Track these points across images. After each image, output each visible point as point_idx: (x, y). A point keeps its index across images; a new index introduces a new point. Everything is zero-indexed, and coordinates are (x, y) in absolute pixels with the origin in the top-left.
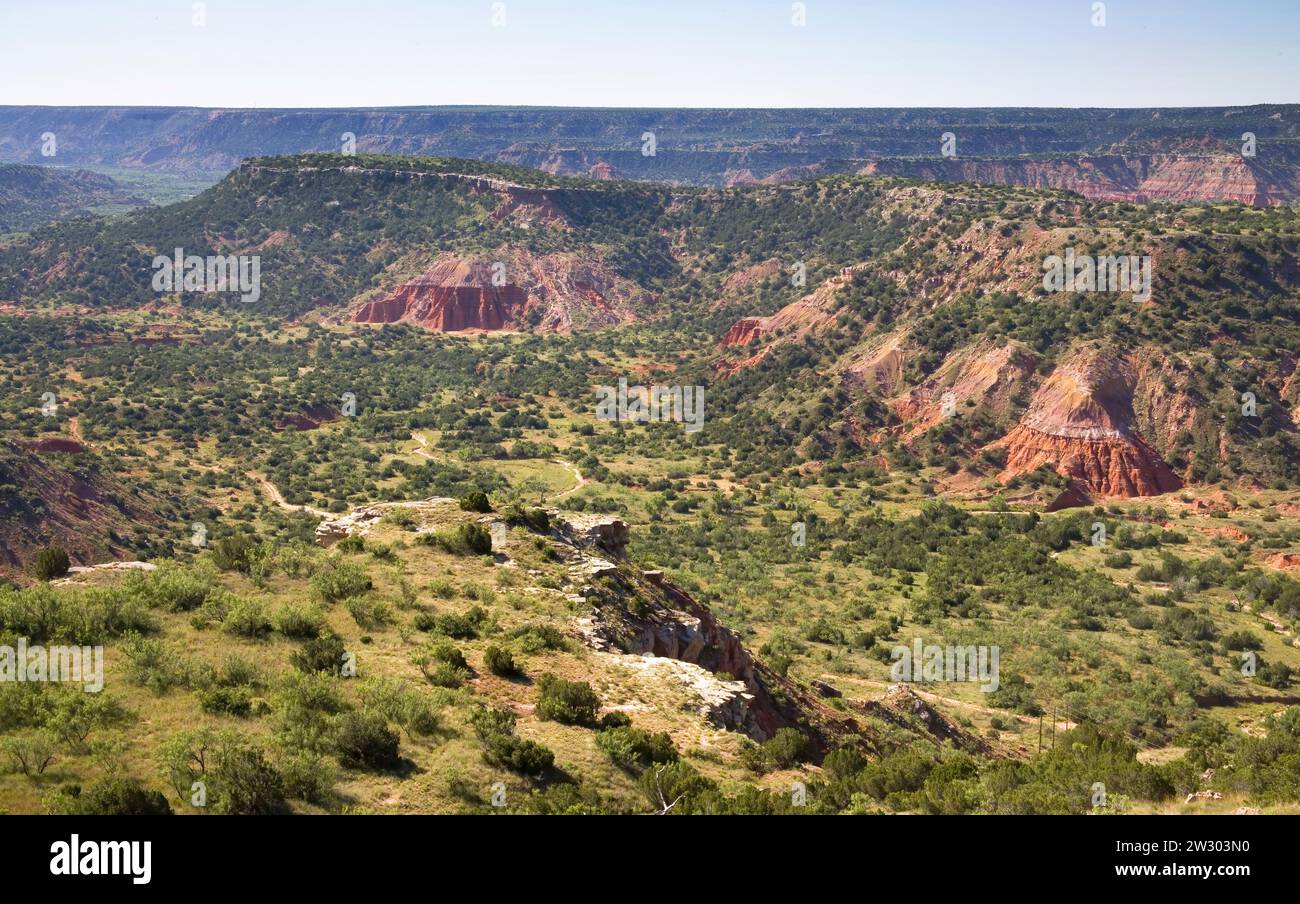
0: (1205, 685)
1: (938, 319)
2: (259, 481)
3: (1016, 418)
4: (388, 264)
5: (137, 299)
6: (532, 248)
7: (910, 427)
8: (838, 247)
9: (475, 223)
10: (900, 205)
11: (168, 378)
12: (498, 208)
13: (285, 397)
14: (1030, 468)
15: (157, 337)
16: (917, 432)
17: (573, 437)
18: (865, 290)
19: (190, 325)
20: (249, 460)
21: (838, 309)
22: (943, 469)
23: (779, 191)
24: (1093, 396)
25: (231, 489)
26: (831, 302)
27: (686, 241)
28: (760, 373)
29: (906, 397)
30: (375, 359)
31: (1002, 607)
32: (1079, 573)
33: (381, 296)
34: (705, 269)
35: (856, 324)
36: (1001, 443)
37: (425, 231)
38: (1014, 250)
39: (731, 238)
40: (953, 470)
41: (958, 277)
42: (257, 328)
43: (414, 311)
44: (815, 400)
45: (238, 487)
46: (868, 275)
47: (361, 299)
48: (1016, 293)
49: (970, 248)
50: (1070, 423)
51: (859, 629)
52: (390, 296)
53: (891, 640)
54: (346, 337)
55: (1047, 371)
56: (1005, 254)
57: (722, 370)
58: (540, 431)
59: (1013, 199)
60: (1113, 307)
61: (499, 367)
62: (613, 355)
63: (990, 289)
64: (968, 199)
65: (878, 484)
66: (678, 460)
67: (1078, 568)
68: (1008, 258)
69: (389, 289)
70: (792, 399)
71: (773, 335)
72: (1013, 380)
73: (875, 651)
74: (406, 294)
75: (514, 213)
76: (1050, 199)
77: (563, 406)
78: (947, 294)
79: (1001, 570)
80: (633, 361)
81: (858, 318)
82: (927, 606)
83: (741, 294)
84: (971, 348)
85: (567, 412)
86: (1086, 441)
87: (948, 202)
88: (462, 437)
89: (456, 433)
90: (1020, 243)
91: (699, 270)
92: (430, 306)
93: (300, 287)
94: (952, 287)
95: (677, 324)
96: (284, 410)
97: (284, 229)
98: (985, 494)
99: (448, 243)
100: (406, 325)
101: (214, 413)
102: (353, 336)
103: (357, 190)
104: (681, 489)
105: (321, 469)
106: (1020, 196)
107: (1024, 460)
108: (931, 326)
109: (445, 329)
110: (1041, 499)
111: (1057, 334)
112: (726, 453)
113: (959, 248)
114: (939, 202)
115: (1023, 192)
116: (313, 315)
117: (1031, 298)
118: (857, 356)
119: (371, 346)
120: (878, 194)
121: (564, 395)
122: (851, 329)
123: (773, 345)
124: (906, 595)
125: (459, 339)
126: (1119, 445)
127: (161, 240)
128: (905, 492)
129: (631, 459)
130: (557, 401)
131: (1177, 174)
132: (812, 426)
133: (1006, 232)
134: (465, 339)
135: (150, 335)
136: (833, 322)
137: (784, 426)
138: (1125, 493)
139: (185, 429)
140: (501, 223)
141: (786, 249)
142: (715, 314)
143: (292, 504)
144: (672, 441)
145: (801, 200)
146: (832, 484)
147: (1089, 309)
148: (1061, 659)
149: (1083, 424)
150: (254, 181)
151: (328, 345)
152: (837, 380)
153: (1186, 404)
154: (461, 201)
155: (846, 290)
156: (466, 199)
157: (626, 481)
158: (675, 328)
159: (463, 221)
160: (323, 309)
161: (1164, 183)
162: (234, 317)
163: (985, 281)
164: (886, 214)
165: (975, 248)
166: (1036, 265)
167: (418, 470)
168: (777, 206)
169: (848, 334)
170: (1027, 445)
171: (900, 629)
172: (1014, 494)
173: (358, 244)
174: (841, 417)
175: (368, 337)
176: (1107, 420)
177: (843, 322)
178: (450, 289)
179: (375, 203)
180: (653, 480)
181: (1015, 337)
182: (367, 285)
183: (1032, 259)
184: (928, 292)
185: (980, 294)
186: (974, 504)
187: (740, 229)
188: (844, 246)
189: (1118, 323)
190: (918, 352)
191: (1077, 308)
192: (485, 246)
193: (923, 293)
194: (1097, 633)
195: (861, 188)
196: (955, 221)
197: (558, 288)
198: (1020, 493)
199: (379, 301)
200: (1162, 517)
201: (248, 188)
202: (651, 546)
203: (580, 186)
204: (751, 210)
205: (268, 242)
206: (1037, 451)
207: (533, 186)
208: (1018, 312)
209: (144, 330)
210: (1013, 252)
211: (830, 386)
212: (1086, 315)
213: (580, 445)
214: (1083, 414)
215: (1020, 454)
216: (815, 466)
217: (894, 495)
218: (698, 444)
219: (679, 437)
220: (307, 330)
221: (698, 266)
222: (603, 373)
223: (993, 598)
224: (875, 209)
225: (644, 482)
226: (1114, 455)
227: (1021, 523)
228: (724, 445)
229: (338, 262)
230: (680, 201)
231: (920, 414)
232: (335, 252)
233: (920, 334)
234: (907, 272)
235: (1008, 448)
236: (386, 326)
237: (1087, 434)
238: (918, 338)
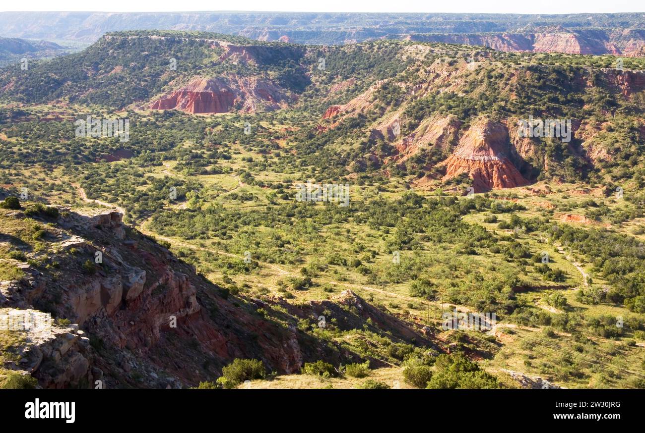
0: (519, 281)
1: (417, 105)
2: (76, 188)
3: (452, 151)
4: (170, 81)
5: (48, 99)
6: (238, 73)
7: (402, 156)
8: (382, 73)
9: (211, 62)
10: (411, 53)
11: (48, 137)
12: (223, 55)
13: (103, 145)
14: (456, 175)
15: (52, 117)
16: (405, 158)
17: (242, 163)
18: (387, 91)
19: (71, 111)
20: (75, 177)
21: (374, 101)
22: (415, 176)
23: (356, 47)
24: (485, 140)
25: (60, 192)
26: (372, 97)
27: (313, 70)
28: (336, 131)
29: (400, 142)
30: (157, 127)
31: (429, 244)
32: (470, 226)
33: (165, 96)
34: (321, 83)
35: (382, 107)
36: (443, 163)
37: (188, 66)
38: (454, 72)
39: (333, 69)
40: (421, 176)
41: (429, 85)
42: (103, 113)
43: (180, 104)
44: (358, 143)
45: (64, 191)
46: (388, 84)
47: (155, 98)
48: (454, 92)
49: (435, 72)
50: (475, 153)
51: (356, 257)
52: (169, 97)
53: (371, 262)
54: (145, 117)
55: (467, 128)
56: (450, 74)
57: (320, 130)
58: (227, 161)
59: (461, 50)
60: (497, 99)
61: (215, 130)
62: (272, 124)
63: (443, 91)
64: (440, 50)
65: (383, 184)
66: (290, 174)
67: (471, 224)
68: (451, 76)
69: (169, 93)
70: (347, 143)
71: (344, 113)
72: (450, 133)
73: (360, 270)
74: (177, 95)
75: (230, 57)
76: (478, 50)
77: (241, 148)
78: (424, 93)
79: (433, 225)
80: (281, 126)
81: (383, 105)
82: (391, 245)
83: (336, 94)
84: (432, 118)
85: (242, 151)
86: (482, 162)
87: (432, 51)
88: (187, 164)
89: (184, 162)
90: (457, 69)
91: (318, 83)
92: (188, 102)
93: (126, 93)
94: (426, 89)
95: (305, 109)
96: (101, 152)
97: (121, 65)
98: (434, 187)
99: (198, 71)
100: (176, 110)
101: (65, 154)
102: (149, 116)
103: (157, 47)
104: (287, 188)
105: (111, 181)
106: (464, 49)
107: (453, 171)
108: (414, 107)
109: (195, 112)
110: (460, 190)
111: (472, 111)
112: (314, 170)
113: (430, 71)
114: (427, 51)
115: (466, 47)
116: (132, 106)
117: (461, 95)
118: (380, 123)
119: (157, 120)
120: (401, 48)
121: (243, 142)
122: (379, 110)
123: (344, 118)
124: (384, 239)
125: (200, 117)
126: (498, 163)
127: (62, 71)
128: (396, 187)
129: (267, 173)
130: (239, 145)
131: (546, 42)
132: (357, 155)
133: (451, 64)
134: (203, 117)
135: (49, 117)
136: (372, 106)
137: (342, 156)
138: (500, 186)
139: (48, 162)
140: (224, 62)
141: (359, 74)
142: (323, 104)
143: (91, 199)
144: (289, 164)
145: (366, 51)
146: (362, 184)
147: (487, 99)
148: (451, 270)
149: (480, 153)
150: (108, 43)
151: (136, 121)
152: (368, 134)
153: (530, 144)
154: (206, 52)
155: (379, 91)
156: (208, 50)
157: (261, 185)
158: (304, 110)
159: (206, 61)
160: (138, 103)
161: (541, 46)
162: (93, 108)
163: (441, 87)
164: (404, 57)
165: (436, 72)
166: (463, 80)
167: (160, 181)
168: (355, 53)
169: (378, 112)
170: (455, 164)
171: (377, 256)
172: (448, 187)
173: (156, 72)
174: (370, 152)
175: (157, 116)
176: (491, 152)
177: (376, 107)
178: (197, 93)
179: (165, 53)
180: (275, 183)
181: (451, 113)
182: (159, 91)
183: (462, 76)
184: (415, 92)
185: (438, 93)
186: (429, 193)
187: (337, 64)
188: (384, 71)
189: (499, 106)
190: (407, 121)
191: (481, 99)
192: (215, 73)
193: (413, 93)
194: (473, 256)
195: (393, 45)
196: (428, 59)
197: (250, 93)
198: (451, 187)
199: (163, 99)
200: (515, 197)
201: (105, 46)
202: (264, 217)
203: (262, 44)
204: (344, 55)
205: (113, 72)
206: (459, 167)
207: (239, 44)
208: (454, 101)
209: (48, 113)
210: (454, 74)
211: (365, 137)
212: (485, 102)
213: (245, 167)
214: (481, 149)
215: (452, 168)
216: (355, 176)
217: (390, 189)
218: (301, 166)
219: (293, 162)
220: (127, 113)
221: (318, 81)
222: (265, 132)
223: (426, 239)
224: (399, 55)
225: (270, 186)
226: (495, 168)
227: (447, 202)
228: (313, 166)
229: (146, 81)
230: (310, 52)
231: (407, 150)
232: (145, 76)
233: (408, 112)
234: (406, 83)
235: (446, 165)
236: (165, 112)
237: (482, 158)
238: (408, 113)
